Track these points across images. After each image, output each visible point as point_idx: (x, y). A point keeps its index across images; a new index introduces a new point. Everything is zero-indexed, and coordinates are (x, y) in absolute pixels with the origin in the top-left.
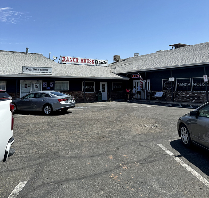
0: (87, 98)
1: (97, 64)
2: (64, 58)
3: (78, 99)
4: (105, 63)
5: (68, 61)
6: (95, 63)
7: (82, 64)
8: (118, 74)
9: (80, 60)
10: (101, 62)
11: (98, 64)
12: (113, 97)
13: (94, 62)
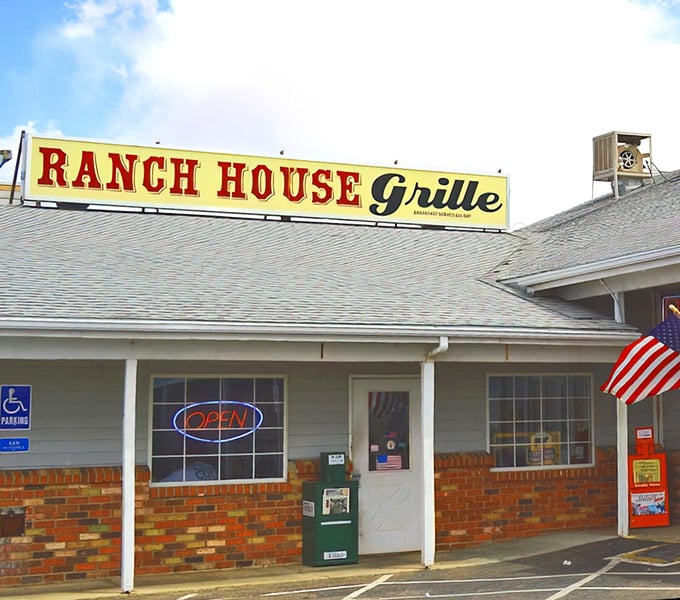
0: (200, 537)
1: (388, 212)
2: (55, 159)
3: (94, 552)
4: (483, 203)
5: (95, 184)
6: (368, 200)
7: (231, 205)
8: (552, 296)
9: (208, 179)
10: (434, 187)
11: (407, 212)
12: (492, 517)
13: (364, 190)
